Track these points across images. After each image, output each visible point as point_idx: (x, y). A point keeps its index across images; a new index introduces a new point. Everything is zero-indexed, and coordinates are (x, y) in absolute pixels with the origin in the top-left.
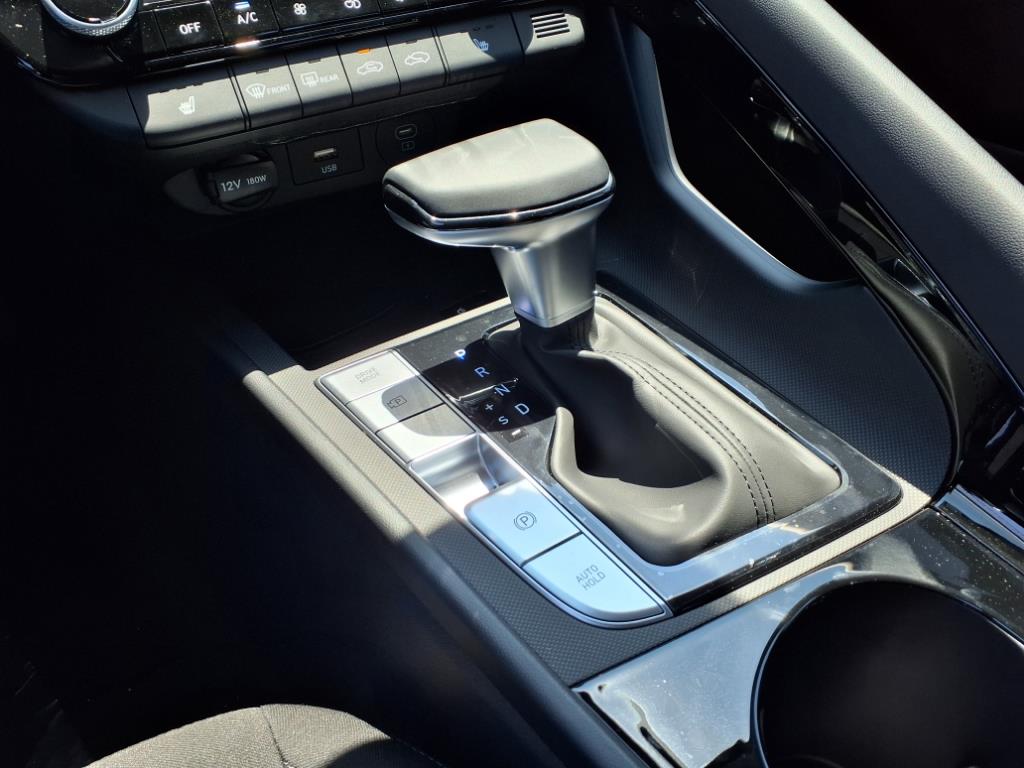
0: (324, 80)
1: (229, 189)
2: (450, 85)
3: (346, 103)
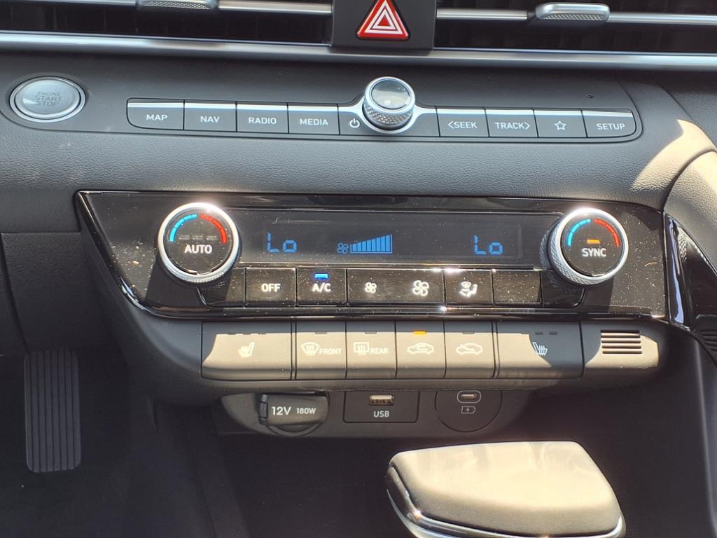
0: (375, 351)
1: (278, 414)
2: (497, 378)
3: (388, 374)
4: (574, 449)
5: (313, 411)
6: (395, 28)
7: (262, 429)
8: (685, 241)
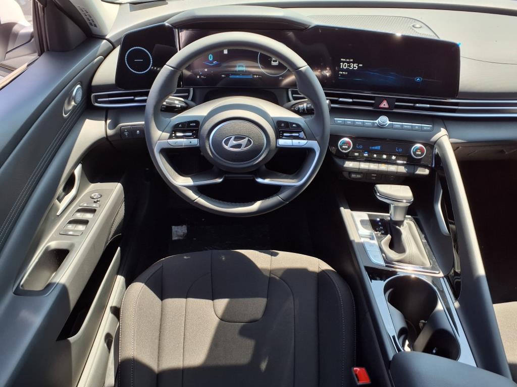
1: (353, 176)
4: (408, 187)
5: (360, 176)
6: (387, 106)
7: (349, 178)
8: (437, 151)
